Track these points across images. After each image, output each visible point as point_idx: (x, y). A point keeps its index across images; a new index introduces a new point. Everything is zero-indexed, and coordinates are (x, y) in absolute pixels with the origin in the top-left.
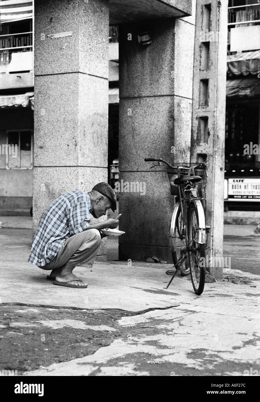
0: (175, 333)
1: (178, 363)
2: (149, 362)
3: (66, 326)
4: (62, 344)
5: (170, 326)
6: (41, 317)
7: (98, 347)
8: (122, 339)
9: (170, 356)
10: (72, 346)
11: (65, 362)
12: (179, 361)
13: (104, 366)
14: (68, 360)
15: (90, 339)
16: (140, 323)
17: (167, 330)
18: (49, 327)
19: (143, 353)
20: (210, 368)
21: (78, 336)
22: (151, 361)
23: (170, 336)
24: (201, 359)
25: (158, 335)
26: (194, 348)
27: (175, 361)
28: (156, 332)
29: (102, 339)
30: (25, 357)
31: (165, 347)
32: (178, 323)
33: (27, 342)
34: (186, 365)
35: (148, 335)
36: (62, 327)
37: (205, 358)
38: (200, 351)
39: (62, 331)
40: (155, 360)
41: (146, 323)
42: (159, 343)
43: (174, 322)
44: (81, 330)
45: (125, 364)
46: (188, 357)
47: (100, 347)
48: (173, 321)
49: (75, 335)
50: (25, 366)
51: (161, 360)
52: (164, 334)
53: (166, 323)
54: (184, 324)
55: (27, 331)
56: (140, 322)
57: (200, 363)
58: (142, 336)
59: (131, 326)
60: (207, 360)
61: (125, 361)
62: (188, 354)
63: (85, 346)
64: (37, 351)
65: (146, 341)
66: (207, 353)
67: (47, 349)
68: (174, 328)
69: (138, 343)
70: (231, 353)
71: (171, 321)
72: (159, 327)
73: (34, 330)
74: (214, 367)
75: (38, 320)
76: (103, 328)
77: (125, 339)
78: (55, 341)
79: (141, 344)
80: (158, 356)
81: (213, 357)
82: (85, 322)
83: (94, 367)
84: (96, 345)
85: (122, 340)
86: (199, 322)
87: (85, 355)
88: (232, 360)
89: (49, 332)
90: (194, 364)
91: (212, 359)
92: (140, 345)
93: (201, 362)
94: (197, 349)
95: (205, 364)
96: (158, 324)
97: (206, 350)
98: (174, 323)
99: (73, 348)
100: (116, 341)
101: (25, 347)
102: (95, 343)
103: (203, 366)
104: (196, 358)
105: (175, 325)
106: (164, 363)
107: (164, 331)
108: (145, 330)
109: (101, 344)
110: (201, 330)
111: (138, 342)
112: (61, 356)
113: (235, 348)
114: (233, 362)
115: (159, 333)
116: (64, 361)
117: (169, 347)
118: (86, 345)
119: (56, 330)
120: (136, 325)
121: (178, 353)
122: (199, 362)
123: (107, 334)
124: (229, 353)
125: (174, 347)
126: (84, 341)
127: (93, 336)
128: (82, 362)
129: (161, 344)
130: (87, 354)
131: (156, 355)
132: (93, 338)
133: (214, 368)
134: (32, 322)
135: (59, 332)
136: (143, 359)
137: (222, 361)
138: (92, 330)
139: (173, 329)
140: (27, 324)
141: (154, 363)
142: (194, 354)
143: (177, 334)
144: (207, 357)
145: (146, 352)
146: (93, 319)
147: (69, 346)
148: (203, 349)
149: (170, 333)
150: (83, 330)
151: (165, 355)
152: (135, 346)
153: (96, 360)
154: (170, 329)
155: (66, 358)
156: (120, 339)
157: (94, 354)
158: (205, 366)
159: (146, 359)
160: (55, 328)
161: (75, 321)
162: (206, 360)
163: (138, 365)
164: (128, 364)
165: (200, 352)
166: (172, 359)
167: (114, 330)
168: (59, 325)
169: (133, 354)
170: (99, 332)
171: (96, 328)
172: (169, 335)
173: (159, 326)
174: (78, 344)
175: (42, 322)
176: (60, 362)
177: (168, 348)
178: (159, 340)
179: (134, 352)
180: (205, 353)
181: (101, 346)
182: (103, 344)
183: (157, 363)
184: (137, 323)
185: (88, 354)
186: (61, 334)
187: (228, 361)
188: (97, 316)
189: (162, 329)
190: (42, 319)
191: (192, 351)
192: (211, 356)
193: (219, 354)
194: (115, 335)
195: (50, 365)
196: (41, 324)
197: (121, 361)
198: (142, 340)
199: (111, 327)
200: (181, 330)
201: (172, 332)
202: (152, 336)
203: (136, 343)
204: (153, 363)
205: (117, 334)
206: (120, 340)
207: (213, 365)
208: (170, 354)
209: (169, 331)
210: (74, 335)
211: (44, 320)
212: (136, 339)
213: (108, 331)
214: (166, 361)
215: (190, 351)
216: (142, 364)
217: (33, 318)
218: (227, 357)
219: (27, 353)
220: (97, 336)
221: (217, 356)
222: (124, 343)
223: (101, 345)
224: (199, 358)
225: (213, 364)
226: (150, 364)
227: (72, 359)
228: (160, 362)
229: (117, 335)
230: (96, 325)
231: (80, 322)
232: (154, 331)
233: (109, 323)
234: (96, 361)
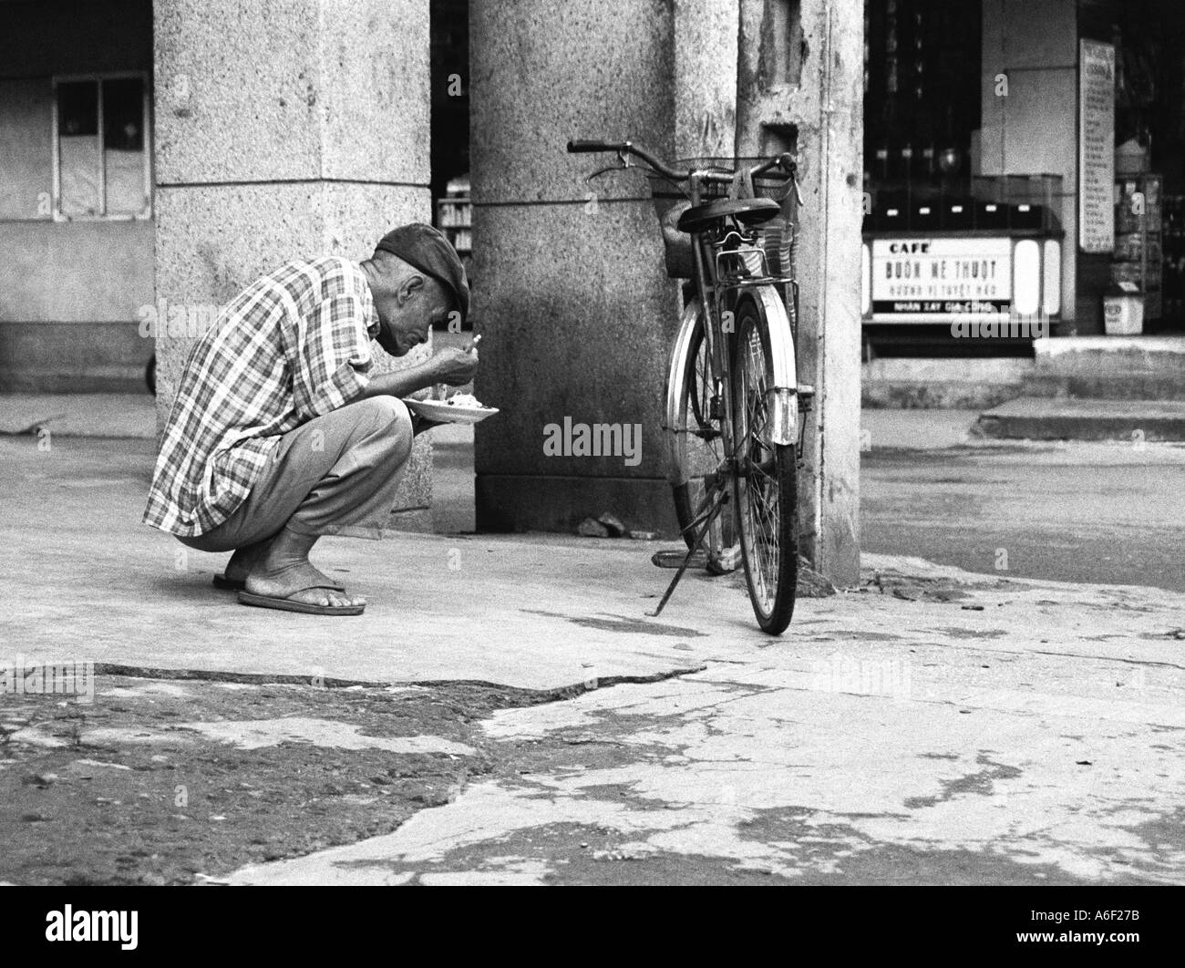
0: (692, 761)
1: (706, 855)
2: (598, 854)
3: (290, 739)
4: (275, 798)
5: (673, 738)
6: (198, 712)
7: (410, 808)
8: (498, 781)
9: (677, 833)
10: (313, 807)
11: (289, 861)
12: (711, 850)
13: (437, 872)
14: (303, 853)
15: (378, 781)
16: (561, 730)
17: (663, 748)
18: (225, 743)
19: (578, 825)
20: (826, 871)
21: (335, 773)
22: (606, 852)
23: (673, 768)
24: (789, 840)
25: (631, 768)
26: (763, 806)
27: (696, 851)
28: (621, 757)
29: (424, 783)
30: (140, 844)
31: (657, 805)
32: (700, 726)
33: (146, 795)
34: (737, 861)
35: (593, 767)
36: (274, 743)
37: (809, 839)
38: (786, 815)
39: (273, 756)
40: (622, 847)
41: (584, 728)
42: (636, 792)
43: (689, 722)
44: (345, 751)
45: (511, 862)
46: (742, 837)
47: (416, 809)
48: (683, 719)
49: (325, 769)
50: (141, 873)
51: (643, 846)
52: (651, 762)
53: (659, 727)
54: (725, 729)
55: (145, 757)
56: (562, 725)
57: (788, 856)
58: (574, 771)
59: (531, 738)
60: (815, 844)
61: (512, 853)
62: (744, 825)
63: (363, 806)
64: (183, 821)
65: (587, 788)
66: (811, 822)
67: (221, 818)
68: (688, 743)
69: (558, 793)
70: (901, 821)
71: (676, 720)
72: (631, 740)
73: (174, 755)
74: (837, 866)
75: (184, 722)
76: (426, 744)
77: (509, 781)
78: (250, 789)
79: (570, 796)
80: (632, 833)
81: (833, 834)
82: (358, 727)
83: (396, 874)
84: (401, 803)
85: (499, 785)
86: (779, 721)
87: (361, 837)
88: (904, 843)
89: (226, 760)
90: (766, 858)
91: (833, 841)
92: (566, 799)
93: (791, 851)
94: (776, 809)
95: (806, 858)
96: (631, 731)
97: (809, 810)
98: (689, 725)
99: (318, 811)
100: (474, 788)
101: (138, 809)
102: (400, 795)
103: (800, 864)
104: (773, 840)
105: (692, 733)
106: (655, 858)
107: (649, 755)
108: (580, 750)
109: (420, 799)
110: (788, 746)
111: (557, 789)
112: (273, 837)
113: (914, 803)
114: (908, 849)
115: (632, 761)
116: (285, 857)
117: (674, 806)
118: (366, 801)
119: (254, 752)
120: (548, 734)
121: (706, 821)
122: (783, 850)
123: (442, 766)
124: (895, 820)
125: (692, 803)
126: (356, 790)
127: (392, 773)
128: (351, 859)
129: (642, 796)
130: (370, 830)
131: (625, 829)
132: (389, 779)
133: (839, 871)
134: (165, 726)
135: (264, 759)
136: (576, 846)
137: (867, 847)
138: (386, 751)
139: (685, 747)
140: (141, 735)
141: (620, 858)
142: (762, 825)
143: (698, 761)
144: (813, 836)
145: (588, 821)
146: (390, 715)
147: (303, 805)
148: (797, 808)
149: (671, 758)
150: (350, 752)
151: (658, 831)
152: (547, 802)
153: (401, 852)
154: (674, 747)
155: (293, 846)
156: (492, 781)
157: (395, 834)
158: (807, 864)
159: (590, 844)
160: (250, 745)
161: (325, 722)
162: (810, 844)
163: (558, 866)
164: (524, 861)
165: (785, 819)
166: (682, 844)
167: (469, 751)
168: (262, 737)
169: (541, 829)
170: (413, 758)
171: (401, 745)
172: (669, 765)
173: (632, 737)
174: (335, 800)
175: (199, 726)
176: (272, 859)
177: (666, 808)
178: (635, 782)
179: (542, 822)
180: (804, 821)
181: (421, 805)
182: (427, 796)
183: (630, 859)
184: (551, 727)
185: (372, 833)
186: (273, 765)
187: (891, 847)
188: (403, 706)
189: (644, 748)
190: (199, 719)
191: (757, 816)
192: (828, 830)
193: (856, 825)
194: (473, 770)
195: (235, 869)
196: (196, 732)
197: (495, 854)
198: (570, 785)
199: (454, 740)
200: (712, 748)
201: (681, 754)
202: (606, 771)
203: (549, 795)
204: (616, 859)
205: (477, 764)
206: (490, 785)
207: (836, 861)
208: (675, 828)
209: (670, 752)
210: (319, 768)
211: (208, 721)
212: (548, 780)
213: (444, 756)
214: (661, 851)
215: (749, 818)
216: (572, 861)
217: (167, 713)
218: (883, 832)
219: (147, 832)
220: (404, 771)
221: (849, 831)
222: (505, 795)
223: (419, 801)
224: (781, 838)
225: (836, 857)
226: (604, 859)
227: (315, 850)
228: (639, 853)
229: (478, 769)
230: (397, 735)
231: (342, 725)
232: (612, 753)
233: (446, 729)
234: (402, 856)
